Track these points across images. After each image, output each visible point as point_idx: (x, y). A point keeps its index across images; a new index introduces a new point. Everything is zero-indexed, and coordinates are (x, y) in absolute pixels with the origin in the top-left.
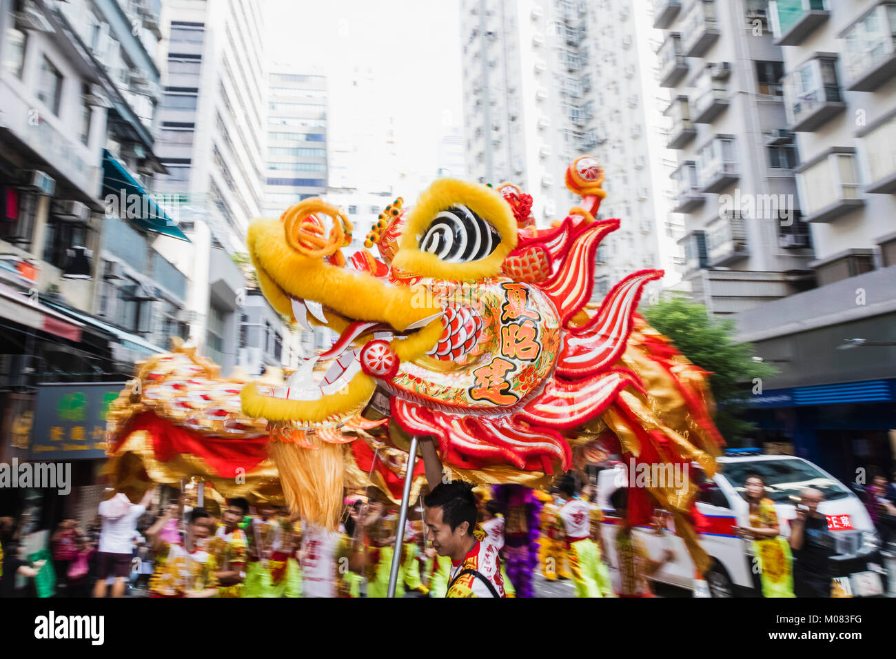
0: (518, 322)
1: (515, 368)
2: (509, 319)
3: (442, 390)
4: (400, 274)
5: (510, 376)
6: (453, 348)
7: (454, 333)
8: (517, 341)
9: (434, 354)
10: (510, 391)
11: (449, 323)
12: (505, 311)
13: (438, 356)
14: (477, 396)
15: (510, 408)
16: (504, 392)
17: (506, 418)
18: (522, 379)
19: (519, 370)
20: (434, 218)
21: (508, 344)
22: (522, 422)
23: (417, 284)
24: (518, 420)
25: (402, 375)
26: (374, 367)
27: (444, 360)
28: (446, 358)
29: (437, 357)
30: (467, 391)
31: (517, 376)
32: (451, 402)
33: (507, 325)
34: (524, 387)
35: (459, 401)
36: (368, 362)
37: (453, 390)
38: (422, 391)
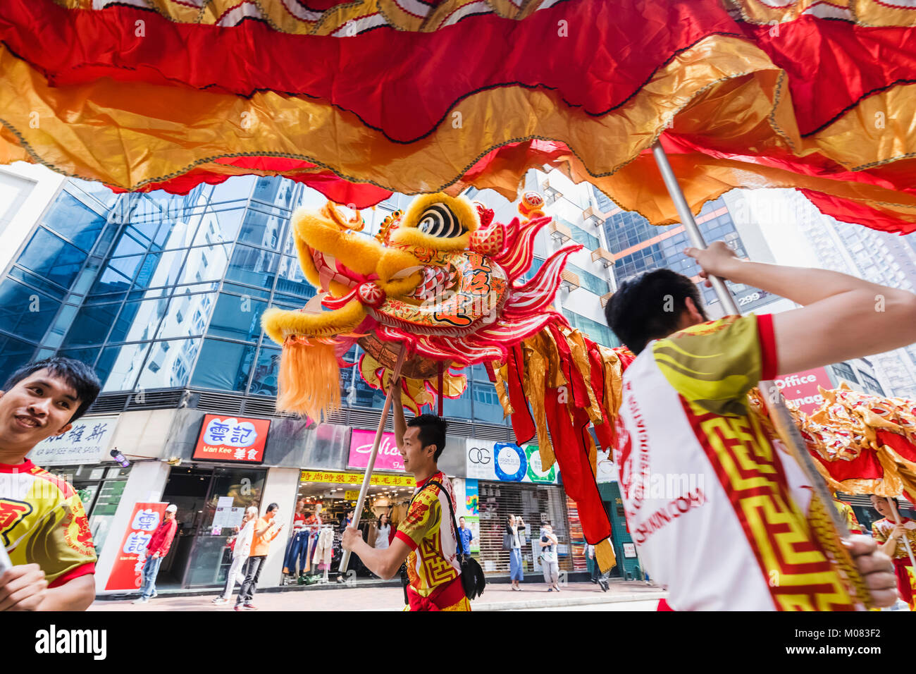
0: (475, 272)
2: (468, 272)
3: (414, 314)
6: (427, 290)
7: (428, 280)
8: (473, 284)
10: (465, 315)
12: (466, 268)
14: (440, 318)
15: (465, 329)
16: (460, 316)
17: (461, 338)
21: (466, 286)
25: (386, 305)
26: (365, 297)
30: (432, 315)
31: (470, 305)
32: (420, 322)
33: (467, 275)
35: (426, 322)
36: (362, 293)
37: (422, 314)
38: (399, 315)
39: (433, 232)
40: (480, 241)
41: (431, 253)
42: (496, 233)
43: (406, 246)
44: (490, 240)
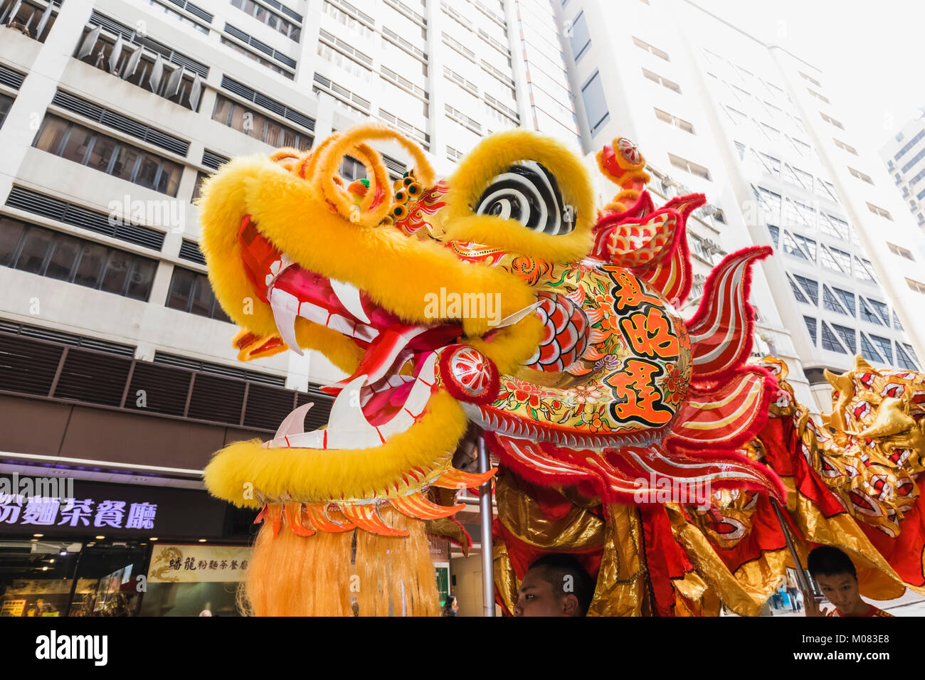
0: (642, 310)
1: (661, 371)
2: (627, 308)
3: (571, 412)
4: (468, 250)
5: (658, 382)
6: (563, 351)
7: (560, 330)
8: (650, 335)
9: (536, 363)
10: (662, 403)
11: (548, 318)
12: (618, 299)
13: (542, 365)
14: (624, 415)
15: (662, 430)
16: (657, 405)
17: (657, 447)
18: (671, 385)
19: (665, 375)
20: (488, 185)
21: (640, 340)
22: (678, 448)
23: (496, 264)
24: (672, 446)
25: (507, 396)
26: (468, 385)
27: (549, 371)
28: (552, 367)
29: (540, 368)
30: (608, 408)
31: (666, 380)
32: (587, 428)
33: (628, 315)
35: (598, 426)
36: (458, 374)
37: (588, 409)
38: (541, 416)
39: (533, 223)
40: (632, 245)
41: (543, 268)
42: (666, 230)
43: (496, 256)
44: (654, 244)
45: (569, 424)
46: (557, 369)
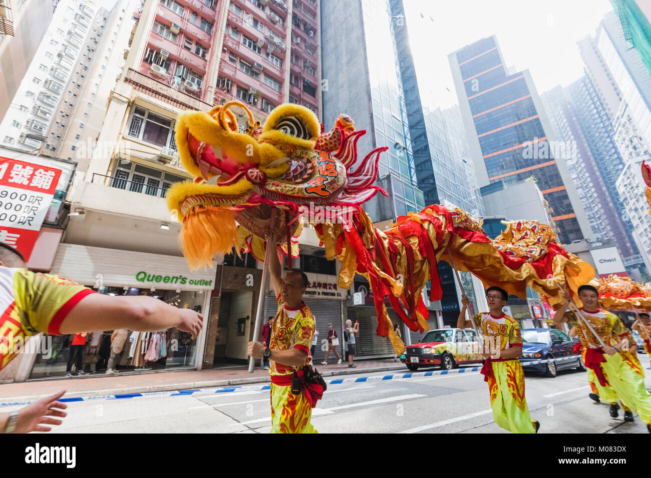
0: (326, 163)
1: (327, 180)
2: (321, 162)
3: (290, 189)
5: (325, 182)
6: (294, 175)
7: (294, 168)
8: (327, 170)
9: (284, 178)
10: (326, 189)
11: (291, 165)
12: (319, 160)
13: (286, 178)
14: (310, 192)
15: (326, 199)
17: (324, 204)
18: (331, 185)
19: (329, 181)
21: (323, 171)
25: (268, 184)
26: (254, 178)
27: (289, 180)
30: (304, 189)
32: (296, 195)
33: (321, 164)
34: (332, 189)
35: (300, 195)
36: (250, 175)
37: (297, 189)
38: (279, 190)
39: (291, 135)
41: (292, 150)
45: (289, 193)
46: (292, 181)
